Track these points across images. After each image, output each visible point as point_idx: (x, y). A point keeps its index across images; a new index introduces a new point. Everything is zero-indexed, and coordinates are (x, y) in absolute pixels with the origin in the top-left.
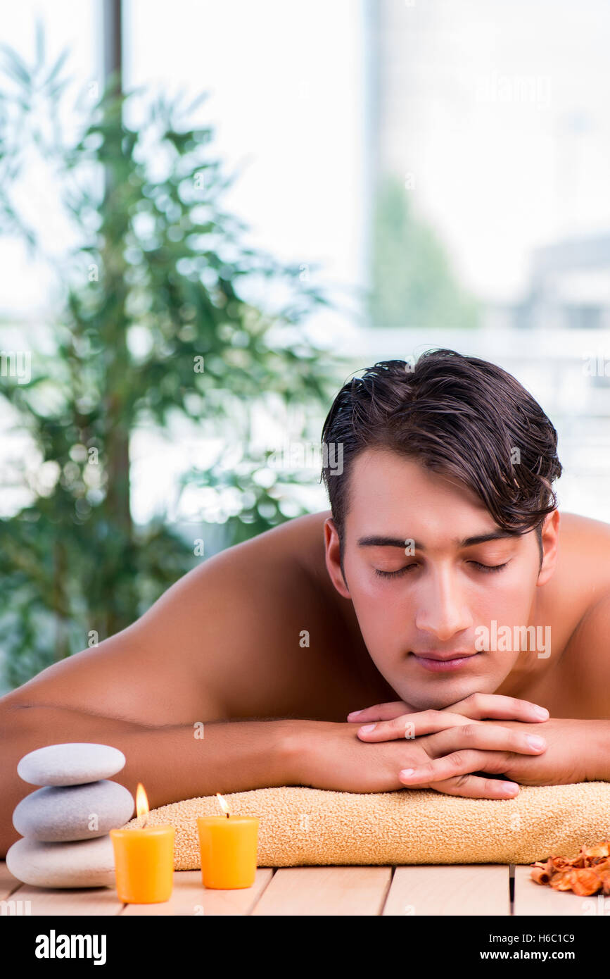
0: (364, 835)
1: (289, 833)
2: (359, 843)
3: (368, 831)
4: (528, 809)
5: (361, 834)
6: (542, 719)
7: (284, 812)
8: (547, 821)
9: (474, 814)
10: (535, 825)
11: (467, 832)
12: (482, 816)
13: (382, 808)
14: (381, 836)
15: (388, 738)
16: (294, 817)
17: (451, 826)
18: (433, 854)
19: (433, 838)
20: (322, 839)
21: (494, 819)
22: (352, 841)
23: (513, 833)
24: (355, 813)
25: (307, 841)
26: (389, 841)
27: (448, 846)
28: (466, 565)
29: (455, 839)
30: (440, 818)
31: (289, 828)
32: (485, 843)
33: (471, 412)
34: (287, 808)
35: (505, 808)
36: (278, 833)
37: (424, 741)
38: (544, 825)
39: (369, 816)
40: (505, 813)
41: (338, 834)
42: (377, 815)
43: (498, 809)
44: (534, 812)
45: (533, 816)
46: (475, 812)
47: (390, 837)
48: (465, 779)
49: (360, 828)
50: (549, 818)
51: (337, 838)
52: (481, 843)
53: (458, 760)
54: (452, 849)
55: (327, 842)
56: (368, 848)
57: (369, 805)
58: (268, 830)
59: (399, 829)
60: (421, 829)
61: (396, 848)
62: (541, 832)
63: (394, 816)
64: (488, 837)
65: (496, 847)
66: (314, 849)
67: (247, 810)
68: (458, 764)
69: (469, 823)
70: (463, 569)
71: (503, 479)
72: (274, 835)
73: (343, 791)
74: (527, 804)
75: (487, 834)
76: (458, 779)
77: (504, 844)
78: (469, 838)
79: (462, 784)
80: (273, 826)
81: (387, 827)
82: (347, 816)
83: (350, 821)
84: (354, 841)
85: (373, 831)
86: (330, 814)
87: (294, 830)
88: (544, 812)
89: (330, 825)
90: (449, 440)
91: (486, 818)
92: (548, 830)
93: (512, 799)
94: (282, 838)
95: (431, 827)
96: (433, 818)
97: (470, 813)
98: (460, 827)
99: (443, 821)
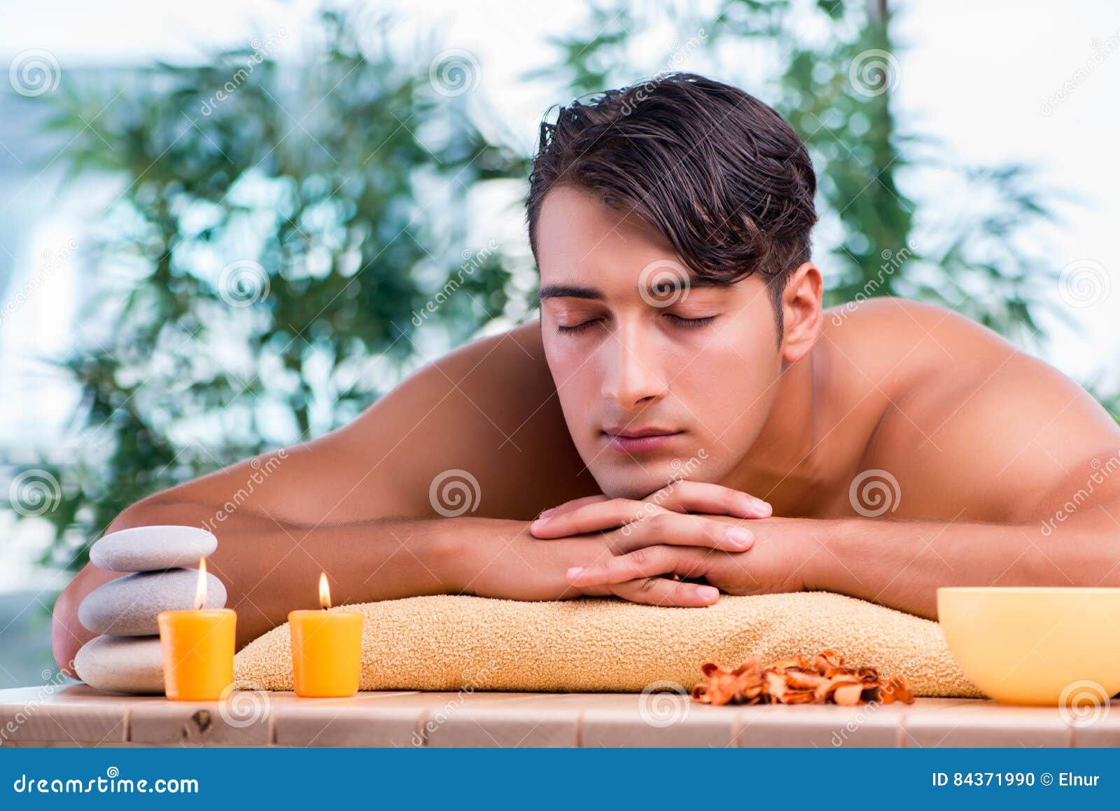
0: (522, 650)
1: (434, 646)
2: (517, 659)
3: (527, 645)
4: (720, 621)
5: (518, 649)
6: (760, 515)
7: (430, 621)
8: (742, 635)
9: (656, 626)
10: (727, 640)
11: (644, 648)
12: (664, 629)
13: (546, 618)
14: (543, 651)
15: (564, 532)
16: (442, 627)
17: (626, 640)
18: (607, 675)
19: (604, 654)
20: (473, 655)
21: (678, 632)
22: (509, 657)
23: (700, 649)
24: (514, 623)
25: (455, 656)
26: (553, 659)
27: (624, 666)
28: (661, 319)
29: (631, 657)
30: (614, 630)
31: (433, 640)
32: (667, 662)
33: (670, 137)
34: (435, 617)
35: (694, 619)
36: (421, 646)
37: (608, 537)
38: (739, 640)
39: (530, 627)
40: (692, 625)
41: (491, 648)
42: (539, 626)
43: (685, 619)
44: (727, 624)
45: (724, 628)
46: (656, 624)
47: (554, 652)
48: (652, 583)
49: (518, 641)
50: (745, 632)
51: (490, 654)
52: (662, 662)
53: (641, 558)
54: (629, 670)
55: (478, 658)
56: (530, 667)
57: (532, 614)
58: (410, 642)
59: (564, 643)
60: (590, 643)
61: (562, 668)
62: (735, 649)
63: (559, 628)
64: (670, 654)
65: (681, 667)
66: (464, 667)
67: (389, 619)
68: (640, 563)
69: (648, 637)
70: (657, 324)
71: (705, 217)
72: (416, 649)
73: (506, 599)
74: (720, 615)
75: (669, 650)
76: (643, 582)
77: (691, 663)
78: (647, 654)
79: (648, 589)
80: (415, 637)
81: (550, 640)
82: (503, 627)
83: (506, 633)
84: (511, 658)
85: (533, 645)
86: (483, 624)
87: (439, 642)
88: (739, 624)
89: (482, 637)
90: (631, 169)
91: (669, 630)
92: (744, 647)
93: (706, 607)
94: (426, 652)
95: (602, 641)
96: (606, 630)
97: (650, 624)
98: (637, 642)
99: (617, 634)
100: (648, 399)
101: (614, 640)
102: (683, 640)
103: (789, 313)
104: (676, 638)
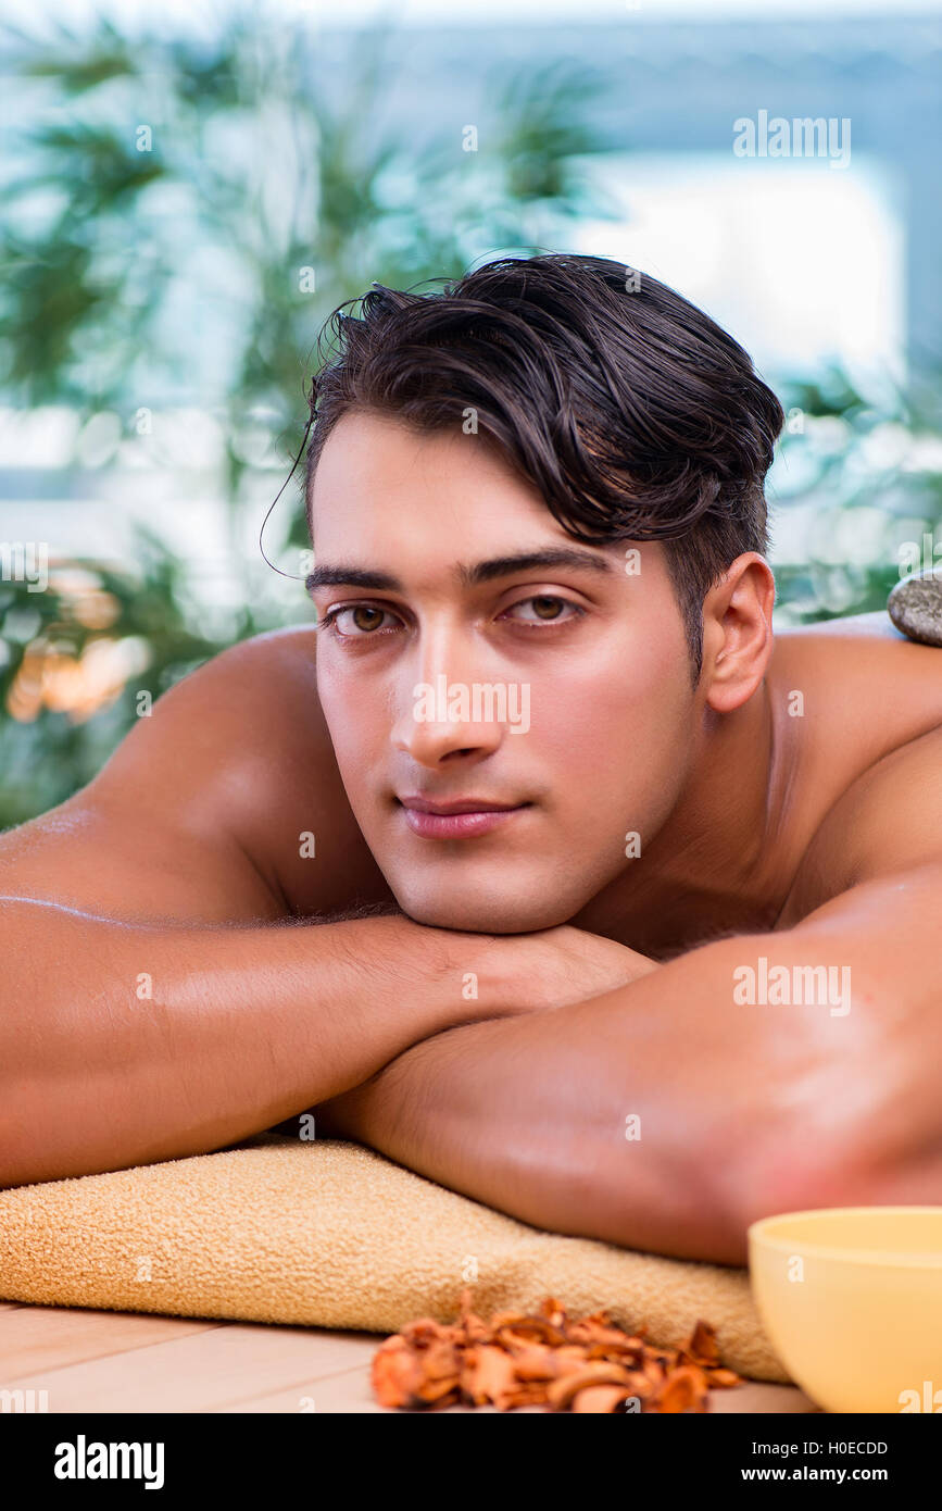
17: (303, 1274)
44: (446, 1264)
45: (443, 1271)
59: (215, 1271)
60: (251, 1273)
69: (334, 1271)
95: (269, 1271)
96: (273, 1252)
97: (339, 1250)
98: (318, 1277)
99: (290, 1261)
100: (465, 752)
101: (285, 1271)
102: (381, 1283)
103: (714, 631)
104: (372, 1278)
